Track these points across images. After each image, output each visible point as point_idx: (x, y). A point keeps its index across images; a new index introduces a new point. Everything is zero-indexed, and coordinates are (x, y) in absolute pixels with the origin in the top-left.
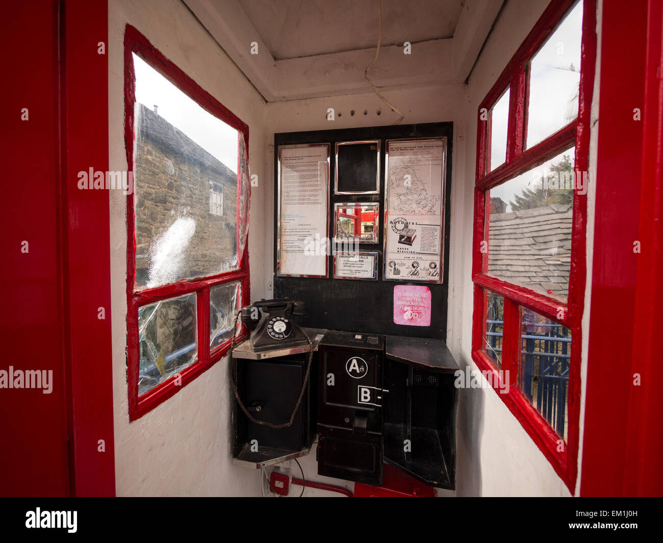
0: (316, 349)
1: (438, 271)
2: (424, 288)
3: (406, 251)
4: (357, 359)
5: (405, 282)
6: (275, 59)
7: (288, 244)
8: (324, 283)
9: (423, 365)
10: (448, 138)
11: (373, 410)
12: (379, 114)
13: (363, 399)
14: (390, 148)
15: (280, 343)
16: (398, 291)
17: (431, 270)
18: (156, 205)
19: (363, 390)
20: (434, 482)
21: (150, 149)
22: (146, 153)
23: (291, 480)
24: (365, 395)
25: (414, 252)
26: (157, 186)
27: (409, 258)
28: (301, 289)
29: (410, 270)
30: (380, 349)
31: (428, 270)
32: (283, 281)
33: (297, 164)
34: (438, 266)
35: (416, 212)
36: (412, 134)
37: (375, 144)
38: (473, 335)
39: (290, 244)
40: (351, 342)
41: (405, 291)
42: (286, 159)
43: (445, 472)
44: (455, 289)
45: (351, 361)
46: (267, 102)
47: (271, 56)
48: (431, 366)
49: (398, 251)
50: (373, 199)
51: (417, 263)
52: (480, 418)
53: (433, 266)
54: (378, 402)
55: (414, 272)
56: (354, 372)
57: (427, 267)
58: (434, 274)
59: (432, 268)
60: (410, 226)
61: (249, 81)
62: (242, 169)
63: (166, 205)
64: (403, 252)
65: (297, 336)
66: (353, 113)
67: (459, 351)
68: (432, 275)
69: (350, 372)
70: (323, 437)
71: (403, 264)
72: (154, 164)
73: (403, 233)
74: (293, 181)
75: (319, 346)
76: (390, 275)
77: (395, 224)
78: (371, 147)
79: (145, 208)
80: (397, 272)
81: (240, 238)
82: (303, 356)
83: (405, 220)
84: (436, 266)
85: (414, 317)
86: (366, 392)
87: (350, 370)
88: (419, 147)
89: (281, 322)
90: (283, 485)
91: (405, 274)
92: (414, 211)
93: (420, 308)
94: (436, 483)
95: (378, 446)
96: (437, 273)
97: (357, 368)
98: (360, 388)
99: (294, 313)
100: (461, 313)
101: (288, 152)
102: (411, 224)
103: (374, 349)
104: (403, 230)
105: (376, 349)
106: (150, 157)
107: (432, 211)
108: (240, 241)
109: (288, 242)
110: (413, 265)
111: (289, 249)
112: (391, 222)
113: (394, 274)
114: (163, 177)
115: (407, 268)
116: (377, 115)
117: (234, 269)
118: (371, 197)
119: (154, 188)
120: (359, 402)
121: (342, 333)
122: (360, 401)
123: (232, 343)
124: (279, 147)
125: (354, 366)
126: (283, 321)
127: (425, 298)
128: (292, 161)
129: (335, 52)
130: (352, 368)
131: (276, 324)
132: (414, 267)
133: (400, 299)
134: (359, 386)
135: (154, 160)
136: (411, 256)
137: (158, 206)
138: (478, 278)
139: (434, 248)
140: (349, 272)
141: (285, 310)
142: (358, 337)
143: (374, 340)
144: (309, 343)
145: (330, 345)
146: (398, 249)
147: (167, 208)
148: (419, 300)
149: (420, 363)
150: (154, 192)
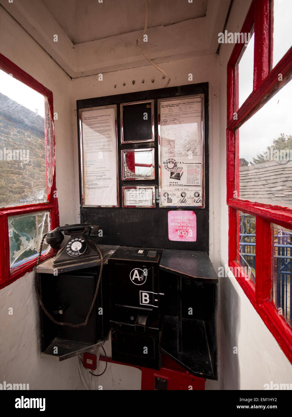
0: (106, 262)
1: (201, 198)
2: (191, 212)
3: (176, 184)
4: (138, 270)
5: (175, 209)
6: (74, 43)
7: (89, 183)
8: (116, 211)
9: (188, 276)
10: (205, 95)
11: (151, 310)
12: (153, 82)
13: (144, 302)
14: (161, 105)
15: (77, 259)
16: (171, 215)
17: (195, 198)
18: (34, 169)
19: (144, 294)
20: (200, 373)
21: (29, 134)
22: (26, 137)
23: (98, 358)
24: (145, 298)
25: (182, 185)
26: (35, 157)
27: (178, 189)
28: (100, 216)
29: (179, 199)
30: (155, 262)
31: (193, 198)
32: (87, 210)
33: (93, 122)
34: (201, 195)
35: (183, 154)
36: (178, 94)
37: (150, 104)
38: (229, 248)
39: (91, 183)
40: (134, 256)
41: (177, 215)
42: (85, 119)
43: (209, 362)
44: (215, 213)
45: (133, 272)
46: (71, 78)
47: (71, 41)
48: (194, 277)
49: (170, 185)
50: (150, 146)
51: (185, 193)
52: (236, 318)
53: (197, 195)
54: (155, 304)
55: (183, 200)
56: (136, 279)
57: (193, 196)
58: (198, 201)
59: (196, 196)
60: (179, 165)
61: (51, 57)
62: (48, 125)
63: (41, 168)
64: (173, 185)
65: (91, 253)
66: (134, 82)
67: (219, 260)
68: (197, 202)
69: (133, 280)
70: (115, 332)
71: (174, 195)
72: (32, 143)
73: (173, 170)
74: (90, 135)
75: (109, 260)
76: (164, 203)
77: (167, 164)
78: (147, 106)
79: (26, 170)
80: (170, 200)
81: (48, 178)
82: (96, 269)
83: (175, 160)
84: (199, 195)
85: (184, 235)
86: (146, 296)
87: (133, 279)
88: (183, 103)
89: (78, 242)
90: (92, 362)
91: (176, 202)
92: (181, 153)
93: (188, 228)
94: (202, 374)
95: (157, 339)
96: (200, 200)
97: (138, 277)
98: (142, 293)
99: (91, 235)
100: (219, 231)
101: (86, 114)
102: (179, 163)
103: (151, 262)
104: (173, 168)
105: (152, 262)
106: (29, 139)
107: (195, 152)
108: (48, 181)
109: (89, 181)
110: (181, 195)
111: (90, 186)
112: (164, 163)
113: (168, 202)
114: (39, 151)
115: (177, 197)
116: (152, 82)
117: (41, 202)
118: (148, 144)
119: (32, 158)
120: (140, 304)
121: (130, 248)
122: (142, 303)
123: (38, 260)
124: (80, 110)
125: (136, 275)
126: (80, 241)
127: (192, 220)
128: (89, 121)
129: (118, 35)
130: (134, 277)
131: (74, 244)
132: (182, 196)
133: (173, 221)
134: (140, 291)
135: (32, 141)
136: (180, 188)
137: (35, 169)
138: (232, 202)
139: (197, 181)
140: (134, 202)
141: (83, 232)
142: (141, 252)
143: (152, 253)
144: (100, 258)
145: (116, 259)
146: (170, 183)
147: (41, 170)
148: (187, 221)
149: (186, 274)
150: (32, 160)
